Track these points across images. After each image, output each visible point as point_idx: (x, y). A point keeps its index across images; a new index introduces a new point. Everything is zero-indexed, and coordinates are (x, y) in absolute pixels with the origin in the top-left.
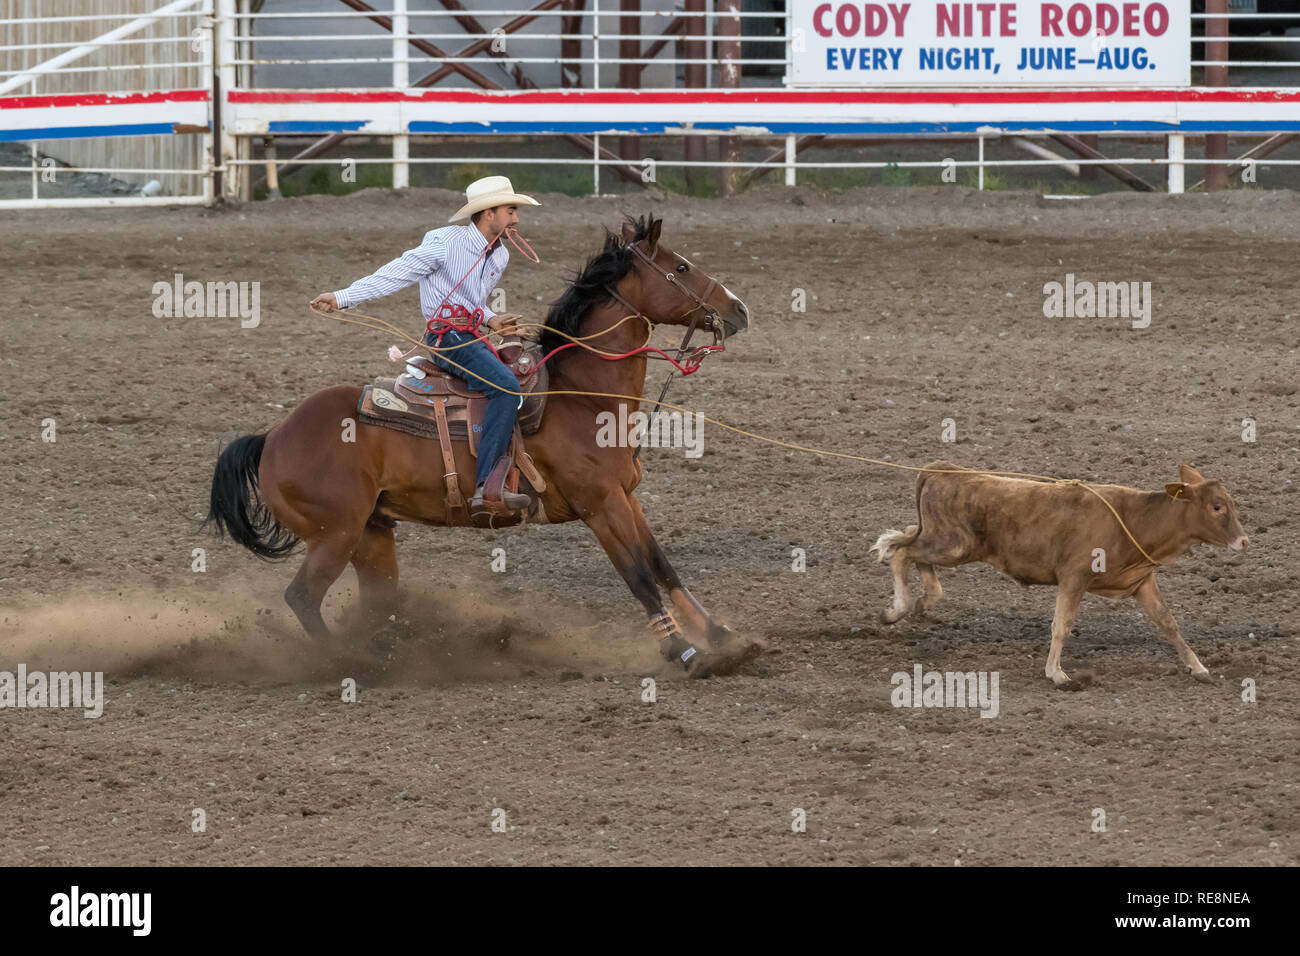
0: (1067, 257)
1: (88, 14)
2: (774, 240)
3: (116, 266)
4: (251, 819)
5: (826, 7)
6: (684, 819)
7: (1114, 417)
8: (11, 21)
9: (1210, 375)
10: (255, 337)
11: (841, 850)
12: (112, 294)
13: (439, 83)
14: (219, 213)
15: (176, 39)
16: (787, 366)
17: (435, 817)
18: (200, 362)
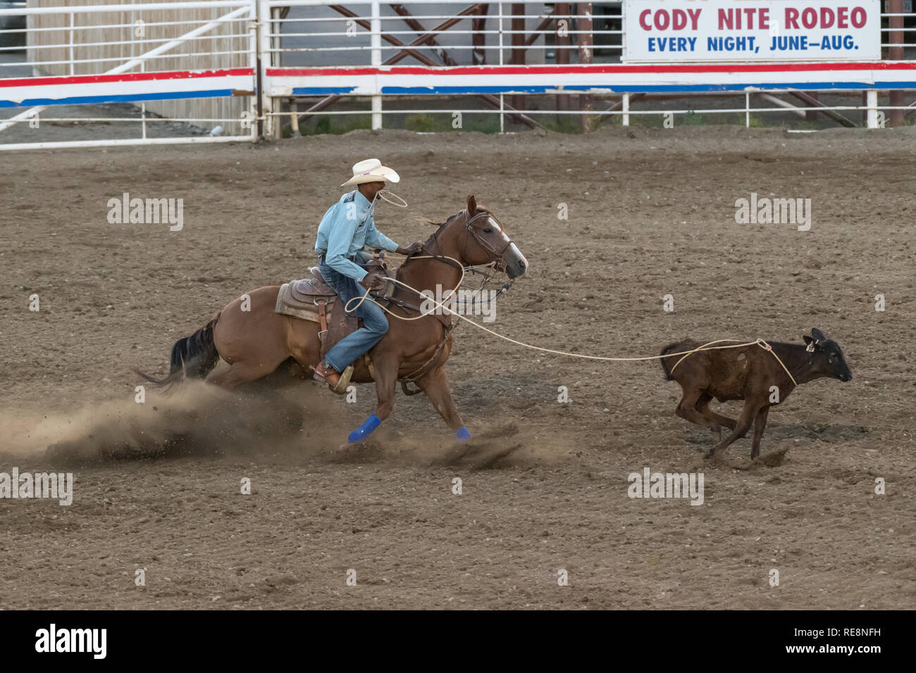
0: (806, 170)
1: (173, 21)
2: (617, 161)
3: (200, 181)
4: (320, 535)
5: (648, 12)
6: (597, 532)
7: (847, 272)
8: (122, 26)
9: (905, 244)
10: (293, 226)
11: (699, 552)
12: (199, 199)
13: (400, 62)
14: (261, 147)
15: (232, 36)
16: (635, 241)
17: (438, 532)
18: (260, 242)
